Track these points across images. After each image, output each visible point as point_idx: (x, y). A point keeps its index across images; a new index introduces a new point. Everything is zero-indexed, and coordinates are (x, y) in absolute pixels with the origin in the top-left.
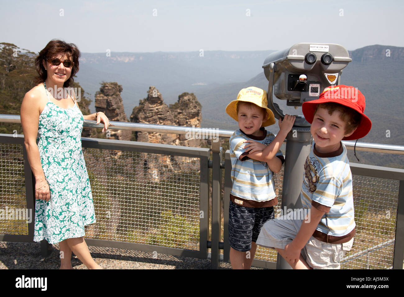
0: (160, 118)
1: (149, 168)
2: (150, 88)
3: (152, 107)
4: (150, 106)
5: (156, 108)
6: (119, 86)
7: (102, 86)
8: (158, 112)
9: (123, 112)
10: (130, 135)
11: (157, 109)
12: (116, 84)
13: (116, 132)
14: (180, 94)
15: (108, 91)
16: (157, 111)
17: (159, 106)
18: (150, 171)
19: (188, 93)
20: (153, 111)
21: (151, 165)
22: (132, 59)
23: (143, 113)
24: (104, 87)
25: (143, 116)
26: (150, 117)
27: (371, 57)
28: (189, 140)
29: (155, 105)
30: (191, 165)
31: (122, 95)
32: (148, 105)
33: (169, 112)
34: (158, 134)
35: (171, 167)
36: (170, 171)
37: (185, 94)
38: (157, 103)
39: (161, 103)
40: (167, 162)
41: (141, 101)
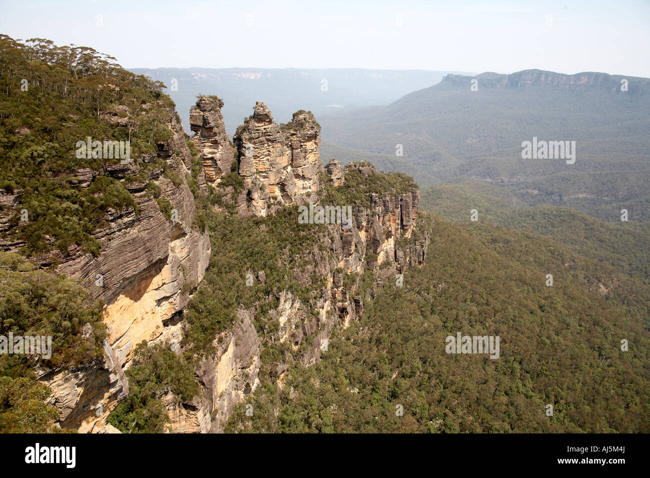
0: (268, 140)
1: (253, 199)
2: (257, 103)
3: (259, 127)
4: (257, 125)
5: (264, 127)
6: (219, 100)
7: (199, 99)
8: (266, 133)
9: (223, 131)
10: (232, 159)
11: (265, 129)
12: (215, 98)
13: (213, 155)
14: (295, 112)
15: (205, 105)
16: (264, 131)
17: (267, 125)
18: (254, 203)
19: (304, 111)
20: (259, 131)
21: (256, 195)
22: (259, 76)
23: (248, 133)
24: (201, 100)
25: (247, 137)
26: (256, 138)
27: (529, 82)
28: (303, 167)
29: (262, 124)
30: (305, 197)
31: (223, 111)
32: (254, 124)
33: (279, 132)
34: (265, 159)
35: (280, 198)
36: (279, 203)
37: (301, 112)
38: (265, 121)
39: (270, 122)
40: (276, 193)
41: (246, 118)
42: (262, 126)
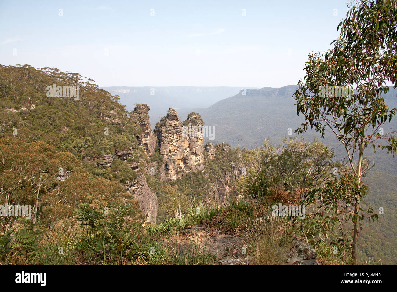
0: (177, 132)
1: (169, 169)
2: (170, 109)
3: (171, 123)
4: (170, 122)
5: (174, 123)
6: (148, 107)
7: (136, 106)
8: (175, 127)
9: (150, 127)
10: (155, 144)
11: (174, 124)
12: (145, 105)
13: (146, 142)
14: (189, 113)
15: (141, 110)
16: (174, 126)
17: (176, 122)
18: (170, 171)
19: (195, 113)
20: (171, 126)
21: (171, 167)
22: (128, 91)
23: (165, 127)
24: (137, 107)
25: (165, 130)
26: (170, 131)
27: (291, 92)
28: (196, 148)
29: (173, 122)
30: (197, 166)
31: (150, 113)
32: (168, 122)
34: (175, 143)
35: (183, 168)
36: (183, 171)
37: (193, 114)
38: (175, 120)
39: (177, 120)
40: (181, 164)
41: (162, 118)
42: (173, 123)
